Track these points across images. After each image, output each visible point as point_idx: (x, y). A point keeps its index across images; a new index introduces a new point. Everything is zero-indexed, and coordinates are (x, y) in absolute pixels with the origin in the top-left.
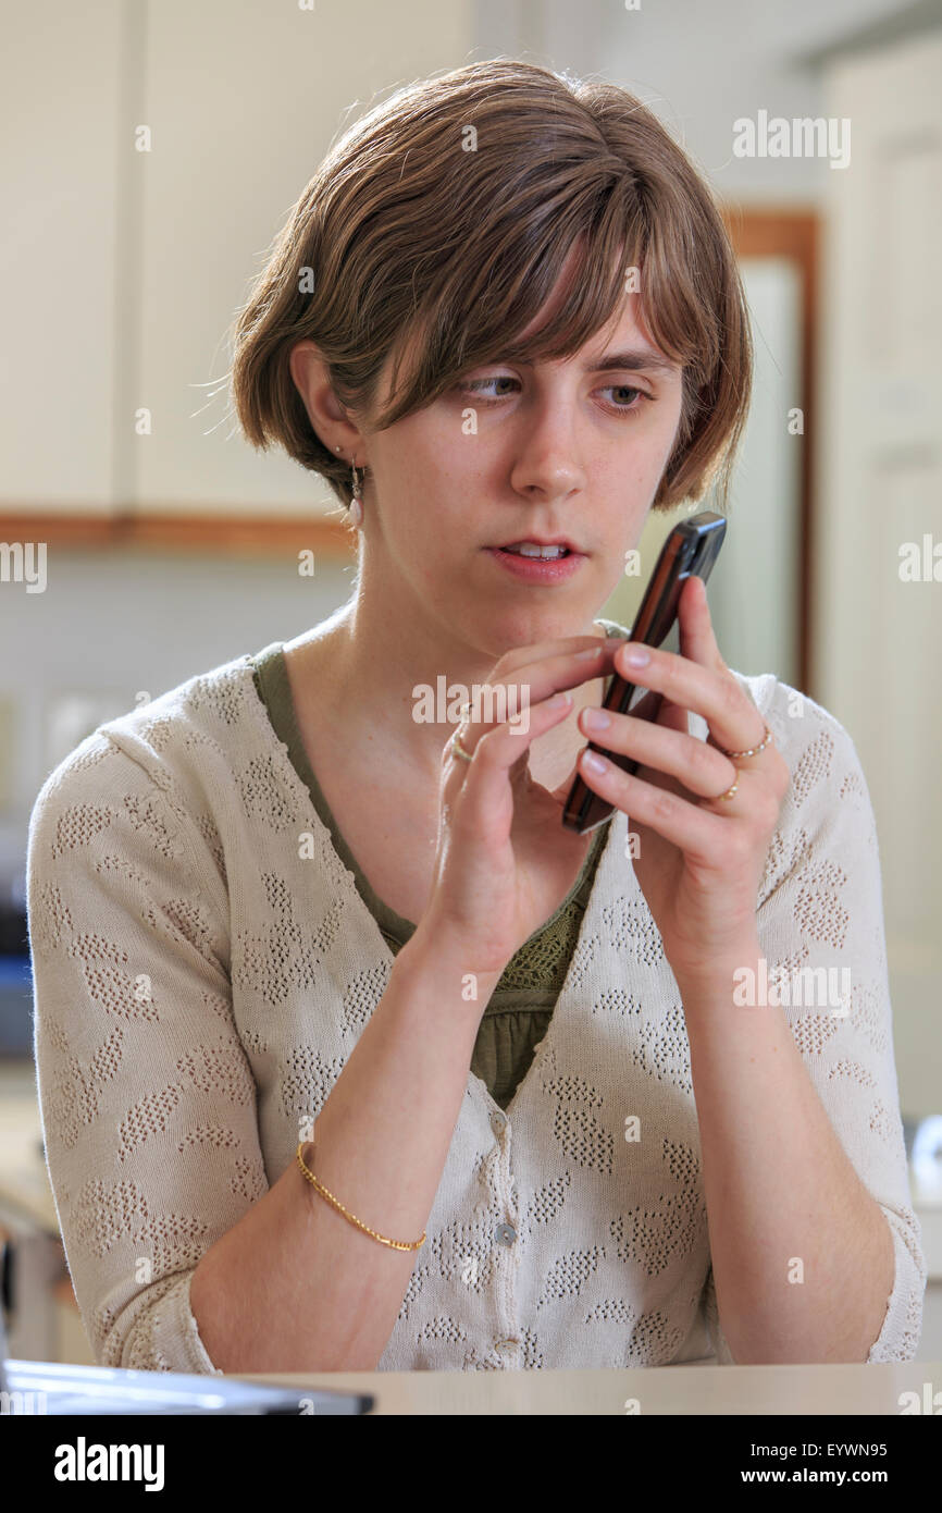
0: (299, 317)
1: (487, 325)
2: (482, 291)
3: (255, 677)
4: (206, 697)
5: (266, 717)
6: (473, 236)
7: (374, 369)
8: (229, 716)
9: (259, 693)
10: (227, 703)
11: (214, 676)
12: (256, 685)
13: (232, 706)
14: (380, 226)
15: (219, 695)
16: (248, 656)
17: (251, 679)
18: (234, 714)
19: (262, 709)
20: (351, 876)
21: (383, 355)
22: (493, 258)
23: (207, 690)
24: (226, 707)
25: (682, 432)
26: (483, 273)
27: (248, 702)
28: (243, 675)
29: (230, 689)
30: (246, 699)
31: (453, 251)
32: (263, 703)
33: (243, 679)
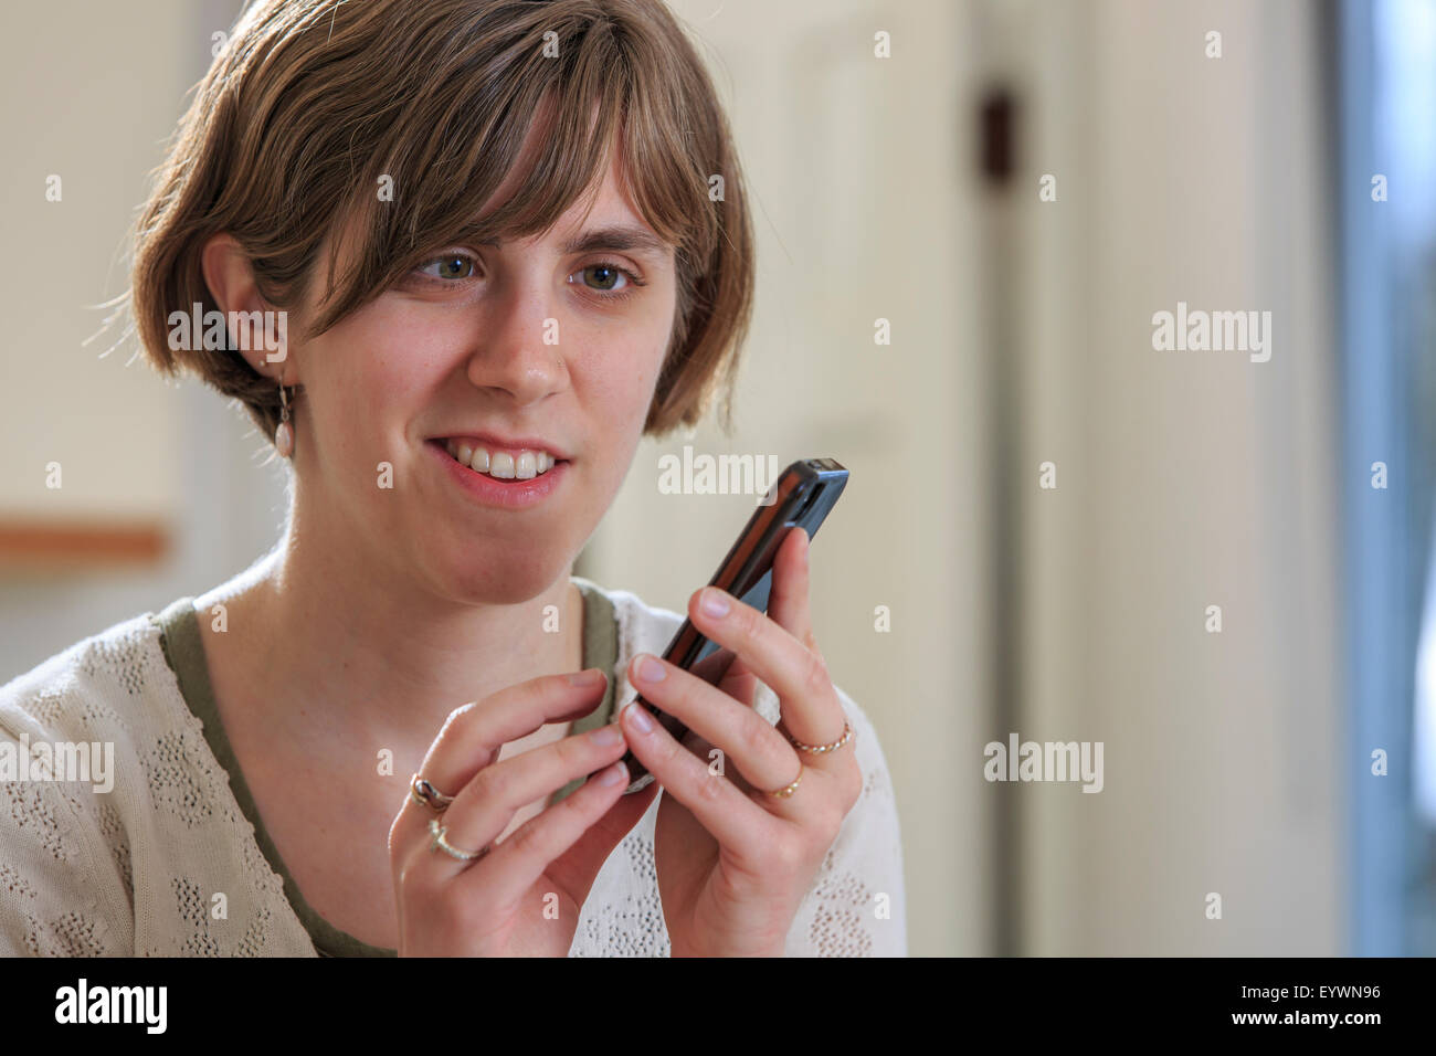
0: (211, 206)
1: (444, 197)
2: (435, 158)
3: (162, 640)
4: (103, 661)
5: (176, 687)
6: (421, 94)
7: (305, 261)
8: (131, 685)
9: (167, 658)
10: (129, 668)
11: (113, 636)
12: (163, 649)
13: (135, 672)
14: (308, 91)
15: (119, 659)
16: (150, 614)
17: (157, 641)
18: (138, 683)
19: (171, 676)
20: (278, 880)
21: (315, 246)
22: (448, 117)
23: (104, 655)
24: (128, 674)
25: (676, 335)
26: (436, 135)
27: (154, 668)
28: (147, 636)
29: (132, 652)
30: (151, 665)
31: (397, 112)
32: (173, 669)
33: (147, 641)
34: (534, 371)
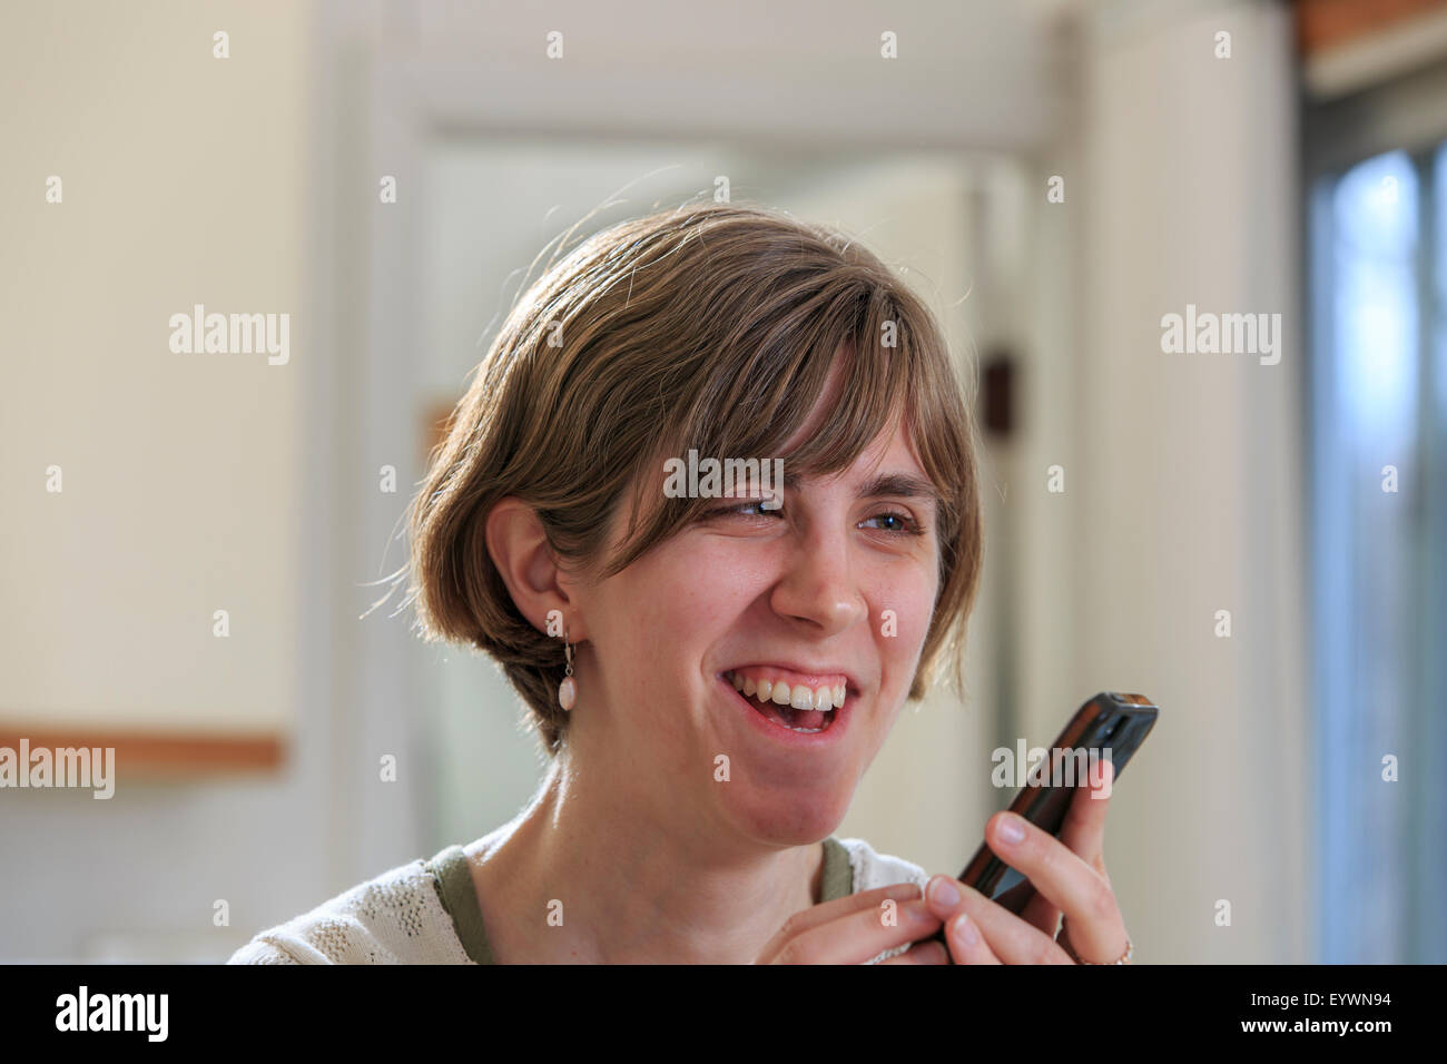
0: (504, 467)
1: (749, 434)
2: (741, 398)
3: (436, 884)
4: (382, 905)
5: (452, 930)
6: (725, 343)
8: (409, 927)
9: (443, 902)
10: (406, 912)
11: (388, 879)
12: (438, 893)
13: (413, 916)
14: (607, 350)
15: (397, 904)
16: (421, 861)
17: (431, 886)
18: (416, 925)
19: (447, 919)
23: (382, 898)
24: (406, 917)
26: (742, 379)
27: (431, 911)
28: (422, 881)
29: (408, 896)
30: (428, 909)
32: (448, 912)
33: (423, 886)
34: (843, 605)
